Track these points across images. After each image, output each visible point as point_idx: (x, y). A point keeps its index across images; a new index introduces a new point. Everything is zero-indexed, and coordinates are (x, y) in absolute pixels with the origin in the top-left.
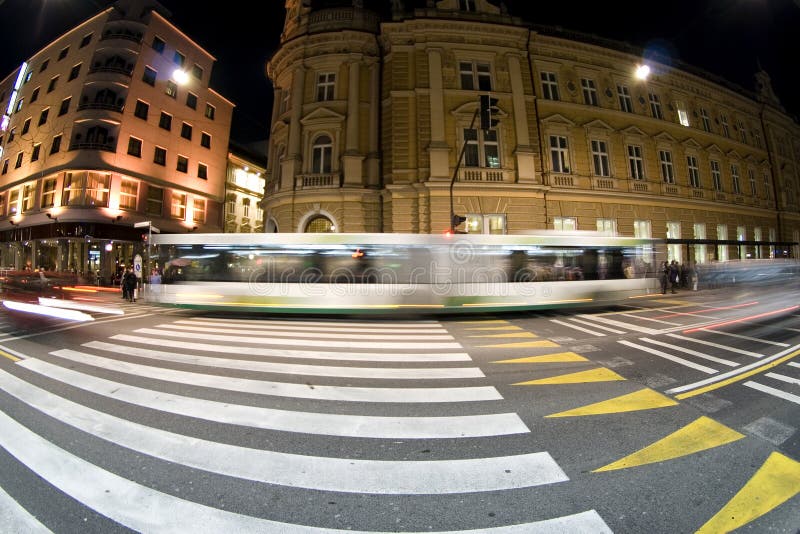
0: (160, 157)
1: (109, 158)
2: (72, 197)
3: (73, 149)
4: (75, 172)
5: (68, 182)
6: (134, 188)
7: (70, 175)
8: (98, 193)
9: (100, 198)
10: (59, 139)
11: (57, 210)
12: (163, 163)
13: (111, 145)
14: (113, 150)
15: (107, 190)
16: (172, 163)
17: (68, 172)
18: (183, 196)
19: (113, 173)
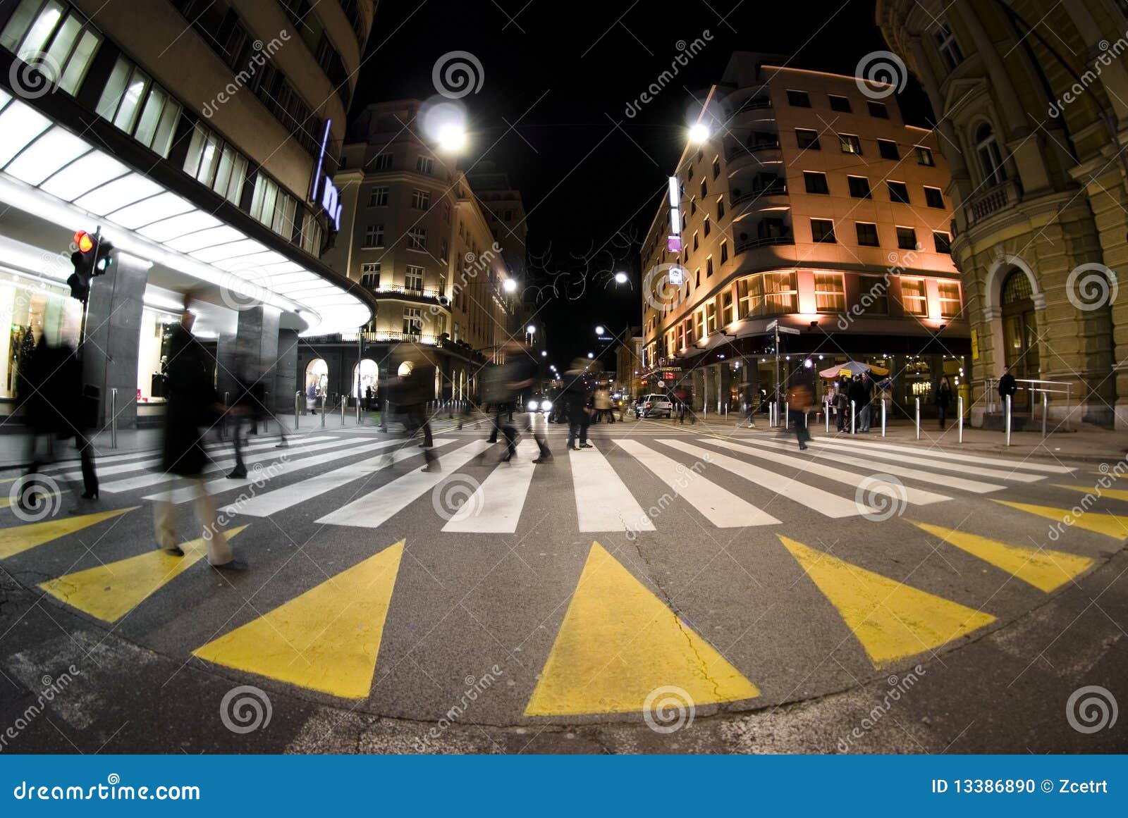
0: (868, 236)
1: (786, 252)
2: (751, 308)
3: (742, 251)
4: (749, 278)
5: (743, 291)
6: (838, 283)
7: (745, 282)
8: (784, 297)
9: (787, 303)
10: (725, 246)
11: (736, 326)
12: (876, 243)
13: (787, 237)
14: (791, 242)
15: (795, 292)
16: (888, 239)
17: (741, 279)
18: (921, 283)
19: (797, 269)
